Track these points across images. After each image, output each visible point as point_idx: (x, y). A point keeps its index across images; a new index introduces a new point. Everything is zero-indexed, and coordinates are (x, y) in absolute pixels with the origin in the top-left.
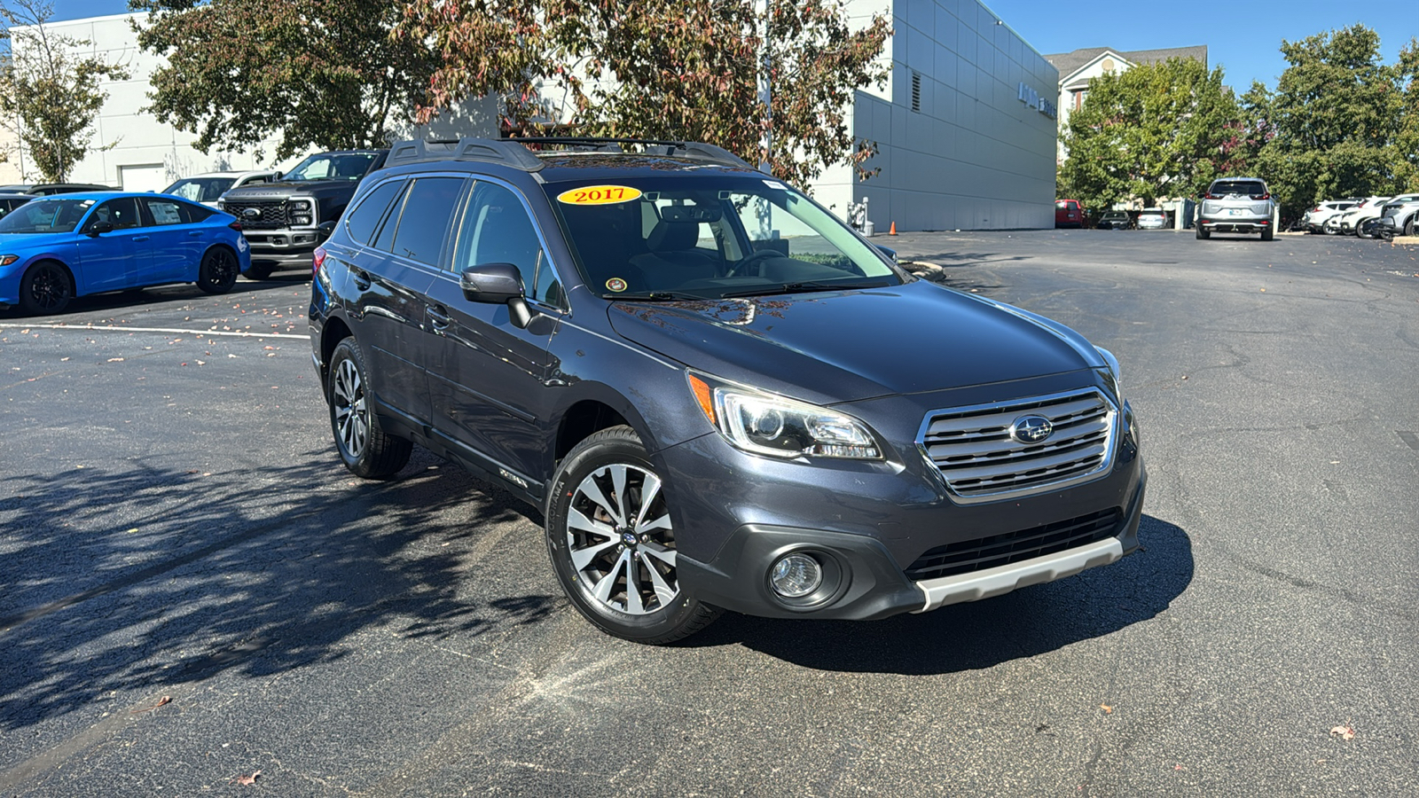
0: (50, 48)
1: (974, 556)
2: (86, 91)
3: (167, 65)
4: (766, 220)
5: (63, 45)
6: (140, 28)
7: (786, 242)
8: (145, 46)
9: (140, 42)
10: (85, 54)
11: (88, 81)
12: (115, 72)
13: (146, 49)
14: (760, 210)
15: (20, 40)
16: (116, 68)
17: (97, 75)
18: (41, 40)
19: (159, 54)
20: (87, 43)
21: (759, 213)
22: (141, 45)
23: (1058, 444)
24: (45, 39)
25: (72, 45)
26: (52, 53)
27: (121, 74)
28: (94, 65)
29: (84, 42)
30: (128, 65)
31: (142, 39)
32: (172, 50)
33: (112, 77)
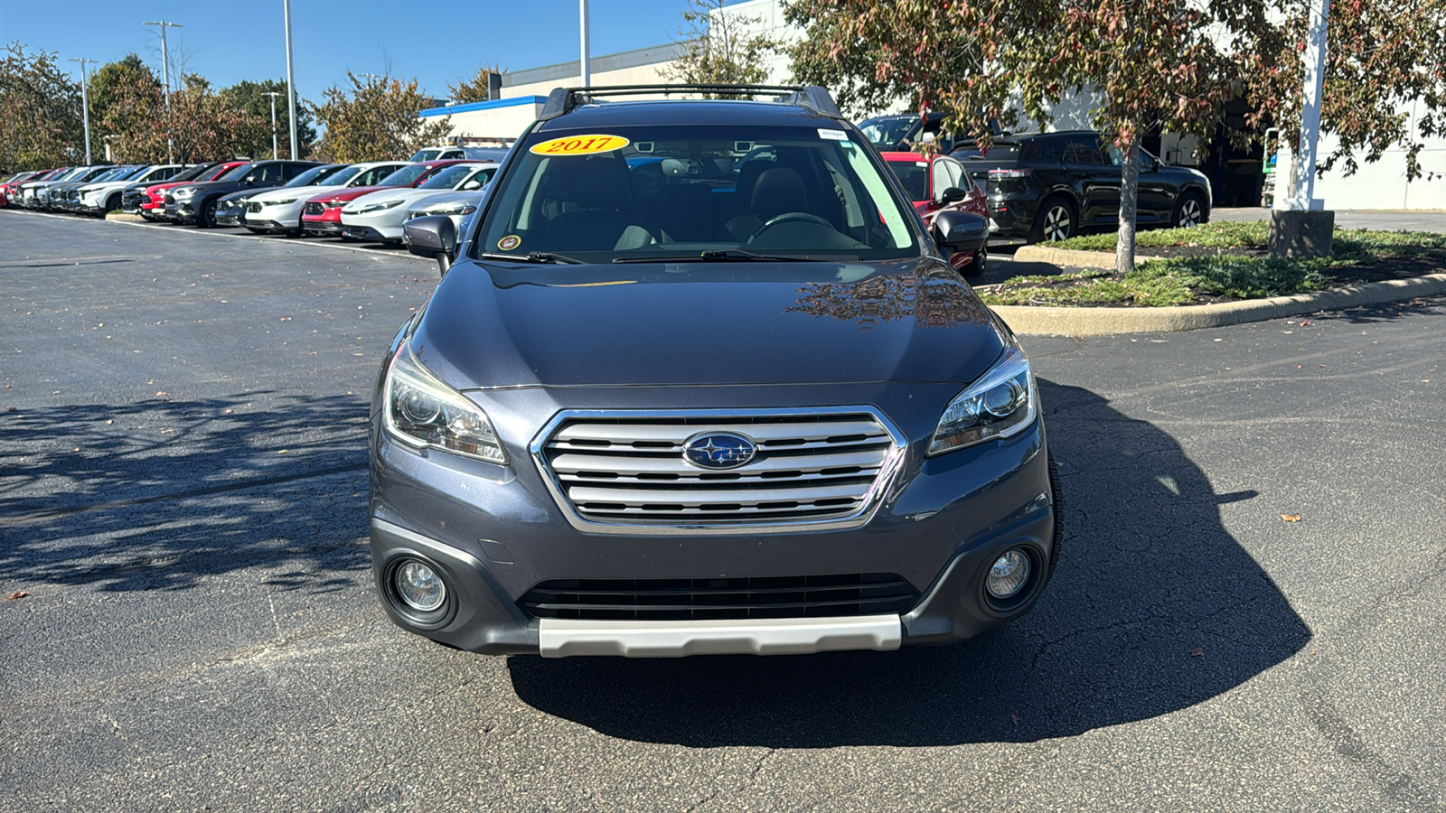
0: (726, 27)
1: (629, 601)
2: (754, 66)
3: (806, 38)
4: (1306, 185)
5: (737, 24)
6: (786, 3)
7: (1331, 214)
8: (789, 20)
9: (785, 17)
10: (755, 31)
11: (756, 57)
12: (779, 47)
13: (790, 23)
14: (1299, 173)
15: (704, 21)
16: (781, 43)
17: (764, 50)
18: (720, 19)
19: (802, 28)
20: (758, 20)
21: (1298, 177)
22: (786, 20)
23: (765, 475)
24: (723, 19)
25: (746, 23)
26: (728, 32)
27: (784, 49)
28: (761, 42)
29: (756, 20)
30: (790, 40)
31: (786, 13)
32: (812, 22)
33: (776, 52)
